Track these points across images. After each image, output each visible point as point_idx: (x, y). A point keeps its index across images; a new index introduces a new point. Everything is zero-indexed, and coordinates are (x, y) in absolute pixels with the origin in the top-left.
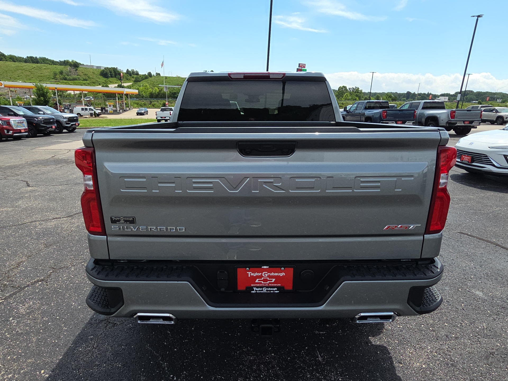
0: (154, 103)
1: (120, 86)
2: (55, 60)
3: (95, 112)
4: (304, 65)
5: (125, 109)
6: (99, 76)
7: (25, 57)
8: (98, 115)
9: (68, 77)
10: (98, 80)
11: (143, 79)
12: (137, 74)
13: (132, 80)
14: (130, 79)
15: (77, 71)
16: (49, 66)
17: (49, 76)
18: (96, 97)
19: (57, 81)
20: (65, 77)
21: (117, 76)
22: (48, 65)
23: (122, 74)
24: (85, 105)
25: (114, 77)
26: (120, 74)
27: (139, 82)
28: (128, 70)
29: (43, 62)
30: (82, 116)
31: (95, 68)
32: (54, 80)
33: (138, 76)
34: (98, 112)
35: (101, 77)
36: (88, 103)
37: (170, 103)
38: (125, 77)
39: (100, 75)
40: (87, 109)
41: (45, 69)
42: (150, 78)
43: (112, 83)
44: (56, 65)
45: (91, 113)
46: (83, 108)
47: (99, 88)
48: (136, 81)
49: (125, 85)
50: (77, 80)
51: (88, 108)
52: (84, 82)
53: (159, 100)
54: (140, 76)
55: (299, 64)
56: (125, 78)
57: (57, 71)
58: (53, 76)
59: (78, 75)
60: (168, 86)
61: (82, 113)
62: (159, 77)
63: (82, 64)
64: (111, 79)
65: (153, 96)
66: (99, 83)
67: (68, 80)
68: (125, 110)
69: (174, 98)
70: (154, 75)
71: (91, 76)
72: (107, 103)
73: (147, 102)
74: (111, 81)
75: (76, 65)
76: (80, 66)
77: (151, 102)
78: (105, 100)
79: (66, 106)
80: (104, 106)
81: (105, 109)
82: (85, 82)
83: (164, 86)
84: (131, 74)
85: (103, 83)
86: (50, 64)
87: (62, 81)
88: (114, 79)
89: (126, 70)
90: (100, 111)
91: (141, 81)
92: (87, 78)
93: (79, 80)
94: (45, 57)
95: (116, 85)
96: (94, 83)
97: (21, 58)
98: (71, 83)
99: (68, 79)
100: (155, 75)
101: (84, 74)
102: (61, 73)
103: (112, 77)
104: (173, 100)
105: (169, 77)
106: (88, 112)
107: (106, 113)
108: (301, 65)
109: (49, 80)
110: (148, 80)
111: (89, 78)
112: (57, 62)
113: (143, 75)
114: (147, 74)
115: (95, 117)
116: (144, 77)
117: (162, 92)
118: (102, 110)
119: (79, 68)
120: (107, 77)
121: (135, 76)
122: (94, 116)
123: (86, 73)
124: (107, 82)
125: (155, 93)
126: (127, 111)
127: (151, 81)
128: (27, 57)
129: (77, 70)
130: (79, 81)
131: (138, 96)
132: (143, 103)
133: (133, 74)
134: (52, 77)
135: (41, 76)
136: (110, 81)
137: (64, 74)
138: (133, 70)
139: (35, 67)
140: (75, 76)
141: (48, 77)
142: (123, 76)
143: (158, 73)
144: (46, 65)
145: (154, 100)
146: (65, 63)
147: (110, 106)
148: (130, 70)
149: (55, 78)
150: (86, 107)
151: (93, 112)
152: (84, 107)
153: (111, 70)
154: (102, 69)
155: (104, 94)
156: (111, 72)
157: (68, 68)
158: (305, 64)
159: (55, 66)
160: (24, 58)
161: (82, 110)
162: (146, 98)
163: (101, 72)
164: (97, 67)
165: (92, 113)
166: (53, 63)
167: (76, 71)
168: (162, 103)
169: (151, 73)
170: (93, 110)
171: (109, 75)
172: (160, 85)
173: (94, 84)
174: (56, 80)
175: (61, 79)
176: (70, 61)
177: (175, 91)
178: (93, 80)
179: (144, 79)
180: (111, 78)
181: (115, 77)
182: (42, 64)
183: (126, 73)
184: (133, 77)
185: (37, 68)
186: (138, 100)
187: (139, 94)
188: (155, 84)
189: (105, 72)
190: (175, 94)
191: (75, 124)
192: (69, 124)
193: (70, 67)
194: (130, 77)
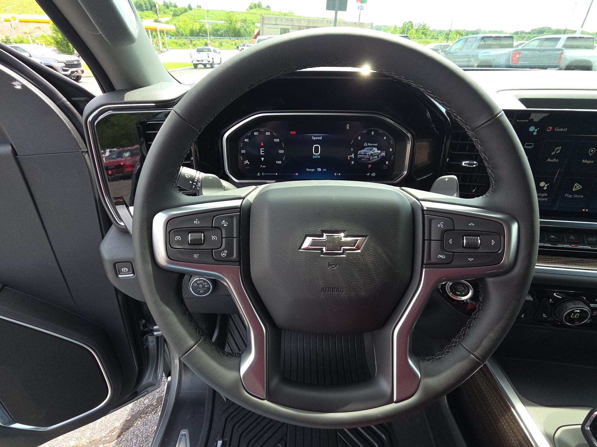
0: (195, 42)
1: (156, 21)
5: (161, 50)
11: (182, 13)
12: (175, 6)
13: (170, 14)
14: (168, 12)
21: (153, 9)
23: (157, 6)
25: (150, 10)
26: (155, 7)
27: (178, 16)
33: (177, 9)
37: (213, 42)
38: (163, 10)
42: (190, 11)
48: (175, 15)
49: (162, 19)
53: (201, 38)
54: (179, 9)
60: (210, 21)
62: (200, 10)
64: (146, 13)
65: (193, 34)
68: (161, 52)
69: (217, 36)
70: (194, 8)
73: (187, 41)
74: (147, 15)
77: (191, 41)
83: (206, 21)
84: (169, 7)
88: (150, 13)
91: (180, 15)
95: (152, 20)
103: (147, 10)
104: (216, 39)
105: (211, 11)
110: (188, 14)
113: (182, 8)
114: (186, 7)
116: (183, 10)
117: (203, 28)
120: (142, 10)
121: (173, 9)
124: (143, 16)
125: (196, 31)
126: (164, 52)
127: (191, 15)
131: (178, 34)
132: (183, 42)
133: (171, 7)
136: (145, 15)
142: (159, 9)
143: (199, 5)
145: (194, 38)
156: (145, 4)
162: (186, 36)
168: (204, 42)
169: (191, 5)
171: (144, 8)
172: (201, 20)
177: (218, 27)
181: (151, 10)
183: (163, 5)
184: (171, 11)
186: (177, 38)
187: (178, 32)
188: (196, 18)
189: (138, 4)
190: (218, 30)
191: (77, 71)
192: (67, 71)
194: (167, 10)
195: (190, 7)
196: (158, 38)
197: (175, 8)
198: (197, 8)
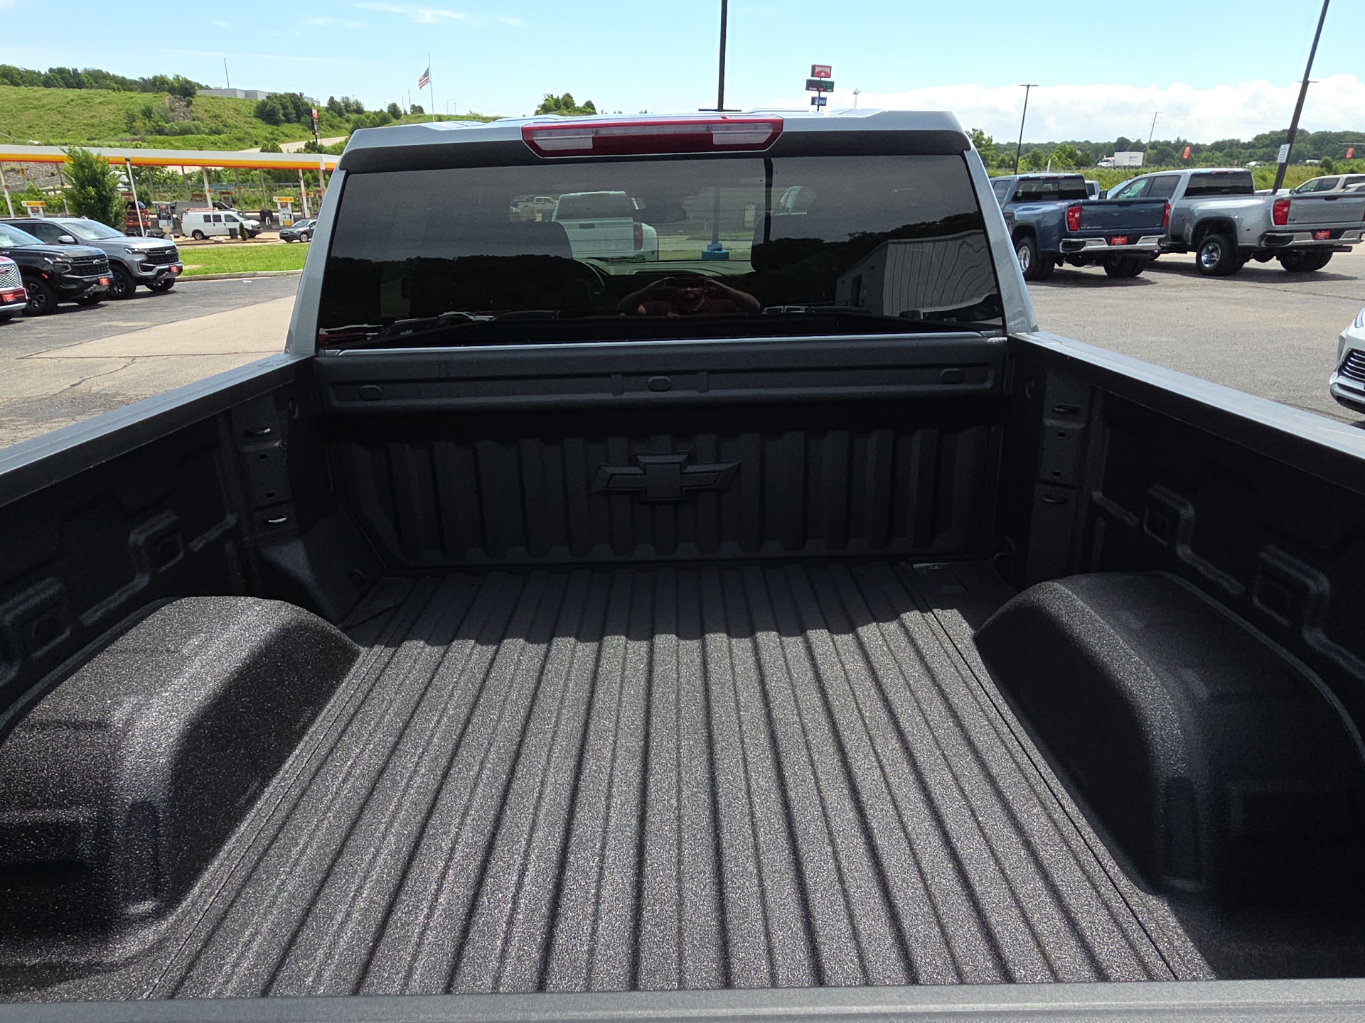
1: (313, 148)
2: (129, 77)
3: (241, 226)
4: (828, 71)
6: (254, 120)
7: (44, 70)
8: (252, 234)
9: (167, 125)
10: (250, 130)
11: (374, 125)
12: (359, 110)
13: (346, 129)
14: (341, 125)
15: (191, 108)
16: (113, 95)
17: (116, 123)
18: (248, 180)
19: (138, 137)
20: (159, 126)
21: (303, 119)
22: (110, 91)
23: (314, 112)
24: (214, 205)
25: (295, 121)
26: (310, 112)
28: (332, 99)
29: (94, 84)
30: (207, 238)
31: (241, 96)
32: (128, 136)
33: (362, 116)
34: (249, 224)
35: (258, 122)
36: (225, 198)
38: (327, 120)
39: (255, 117)
40: (219, 216)
41: (101, 103)
42: (394, 121)
43: (289, 137)
44: (130, 90)
45: (230, 230)
46: (209, 216)
47: (253, 155)
49: (327, 142)
50: (192, 133)
51: (222, 213)
52: (212, 138)
54: (368, 117)
55: (814, 67)
56: (325, 123)
57: (137, 110)
58: (126, 123)
59: (194, 120)
61: (207, 228)
62: (419, 117)
63: (204, 85)
64: (286, 128)
66: (255, 139)
67: (167, 135)
70: (406, 113)
71: (230, 121)
72: (275, 199)
74: (286, 131)
75: (185, 90)
76: (199, 92)
78: (271, 190)
79: (161, 210)
80: (269, 207)
81: (271, 217)
82: (216, 137)
84: (343, 113)
85: (266, 138)
86: (114, 90)
87: (150, 137)
88: (294, 128)
89: (328, 99)
90: (256, 223)
92: (220, 127)
93: (198, 134)
94: (99, 68)
95: (302, 145)
96: (239, 139)
97: (33, 72)
98: (177, 141)
99: (167, 131)
100: (409, 113)
101: (210, 114)
102: (148, 113)
103: (288, 121)
106: (222, 227)
107: (274, 227)
108: (817, 69)
109: (115, 134)
110: (389, 127)
111: (224, 125)
112: (136, 82)
113: (375, 113)
114: (385, 110)
115: (244, 239)
116: (377, 119)
118: (262, 220)
119: (196, 98)
120: (276, 122)
121: (353, 117)
122: (239, 237)
123: (217, 112)
124: (277, 135)
128: (51, 70)
129: (189, 103)
130: (199, 136)
133: (348, 111)
134: (124, 127)
135: (93, 125)
136: (283, 133)
137: (156, 117)
138: (348, 99)
139: (72, 100)
140: (187, 123)
141: (112, 126)
142: (319, 118)
143: (417, 105)
144: (104, 92)
146: (157, 85)
147: (284, 206)
148: (338, 99)
149: (130, 129)
150: (217, 212)
151: (236, 226)
152: (210, 213)
153: (284, 100)
154: (262, 98)
155: (269, 173)
156: (285, 108)
157: (166, 98)
158: (830, 67)
159: (128, 93)
160: (43, 73)
161: (205, 221)
163: (258, 107)
164: (247, 93)
165: (235, 229)
166: (123, 84)
167: (187, 106)
169: (398, 105)
170: (236, 220)
171: (281, 116)
173: (240, 141)
174: (135, 134)
175: (147, 131)
176: (171, 77)
178: (236, 131)
179: (376, 124)
180: (286, 124)
181: (299, 121)
182: (93, 91)
183: (327, 110)
184: (348, 121)
185: (79, 101)
189: (268, 108)
191: (169, 270)
192: (151, 269)
193: (170, 96)
194: (339, 119)
195: (394, 112)
196: (319, 186)
197: (357, 115)
198: (412, 113)
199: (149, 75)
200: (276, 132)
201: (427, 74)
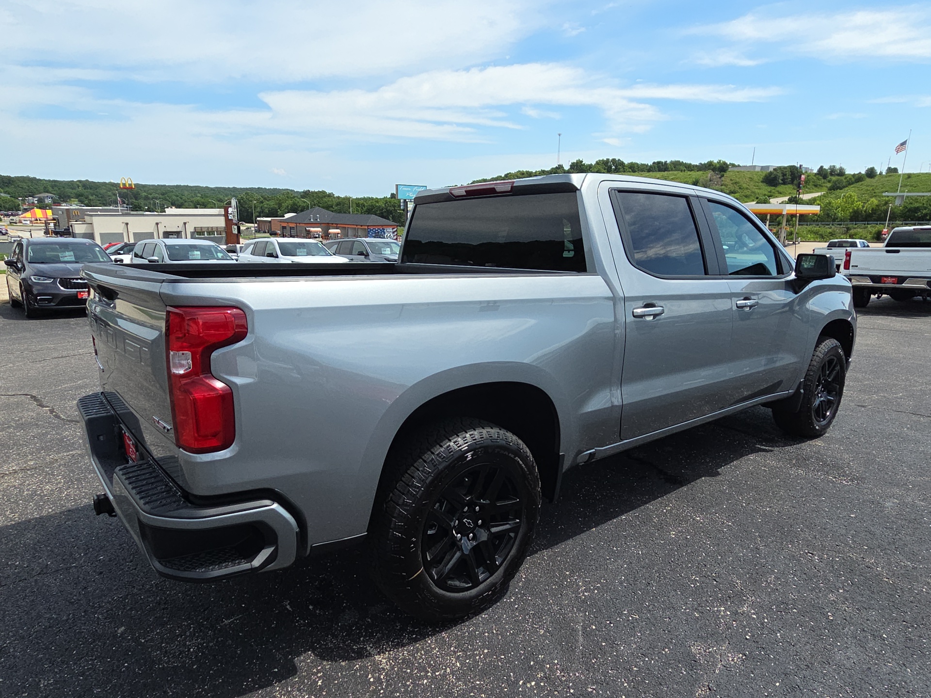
0: (856, 230)
1: (793, 201)
2: (693, 163)
6: (761, 184)
7: (650, 163)
10: (756, 190)
11: (850, 184)
12: (841, 173)
13: (826, 187)
14: (823, 185)
15: (722, 178)
23: (805, 176)
25: (789, 183)
26: (800, 177)
27: (841, 189)
28: (822, 167)
31: (757, 169)
33: (843, 178)
35: (763, 185)
38: (812, 182)
39: (762, 182)
42: (868, 179)
43: (781, 194)
44: (692, 170)
47: (753, 205)
48: (834, 188)
49: (806, 197)
53: (870, 224)
54: (847, 178)
59: (722, 185)
60: (907, 194)
62: (891, 175)
63: (736, 164)
64: (781, 188)
65: (858, 217)
66: (757, 196)
70: (880, 174)
71: (745, 186)
73: (839, 230)
75: (722, 167)
76: (731, 169)
77: (849, 230)
83: (896, 194)
84: (827, 176)
85: (765, 195)
88: (786, 188)
89: (819, 167)
91: (844, 187)
92: (737, 189)
94: (679, 160)
95: (786, 199)
96: (746, 196)
97: (644, 165)
100: (884, 173)
101: (733, 182)
102: (694, 183)
103: (784, 183)
105: (918, 175)
110: (862, 185)
111: (740, 188)
112: (696, 166)
113: (854, 174)
114: (863, 172)
116: (853, 180)
117: (883, 208)
119: (728, 173)
120: (775, 185)
121: (835, 178)
123: (738, 180)
124: (774, 193)
125: (866, 211)
127: (867, 186)
129: (723, 176)
131: (825, 218)
132: (830, 231)
133: (832, 175)
136: (777, 191)
138: (834, 166)
142: (807, 179)
143: (893, 167)
146: (707, 167)
148: (826, 167)
153: (785, 170)
154: (771, 169)
156: (784, 175)
157: (710, 174)
159: (689, 173)
160: (649, 165)
162: (840, 221)
163: (766, 176)
164: (762, 168)
167: (720, 178)
168: (874, 231)
169: (876, 168)
171: (780, 181)
172: (886, 194)
176: (716, 161)
177: (918, 205)
179: (853, 183)
180: (781, 185)
181: (792, 183)
182: (671, 172)
183: (816, 174)
184: (829, 181)
186: (820, 225)
187: (828, 215)
188: (876, 191)
189: (773, 176)
190: (917, 209)
193: (712, 172)
194: (823, 180)
195: (871, 173)
197: (839, 177)
198: (887, 173)
199: (705, 161)
200: (773, 191)
201: (904, 144)
